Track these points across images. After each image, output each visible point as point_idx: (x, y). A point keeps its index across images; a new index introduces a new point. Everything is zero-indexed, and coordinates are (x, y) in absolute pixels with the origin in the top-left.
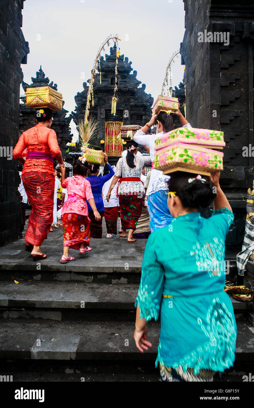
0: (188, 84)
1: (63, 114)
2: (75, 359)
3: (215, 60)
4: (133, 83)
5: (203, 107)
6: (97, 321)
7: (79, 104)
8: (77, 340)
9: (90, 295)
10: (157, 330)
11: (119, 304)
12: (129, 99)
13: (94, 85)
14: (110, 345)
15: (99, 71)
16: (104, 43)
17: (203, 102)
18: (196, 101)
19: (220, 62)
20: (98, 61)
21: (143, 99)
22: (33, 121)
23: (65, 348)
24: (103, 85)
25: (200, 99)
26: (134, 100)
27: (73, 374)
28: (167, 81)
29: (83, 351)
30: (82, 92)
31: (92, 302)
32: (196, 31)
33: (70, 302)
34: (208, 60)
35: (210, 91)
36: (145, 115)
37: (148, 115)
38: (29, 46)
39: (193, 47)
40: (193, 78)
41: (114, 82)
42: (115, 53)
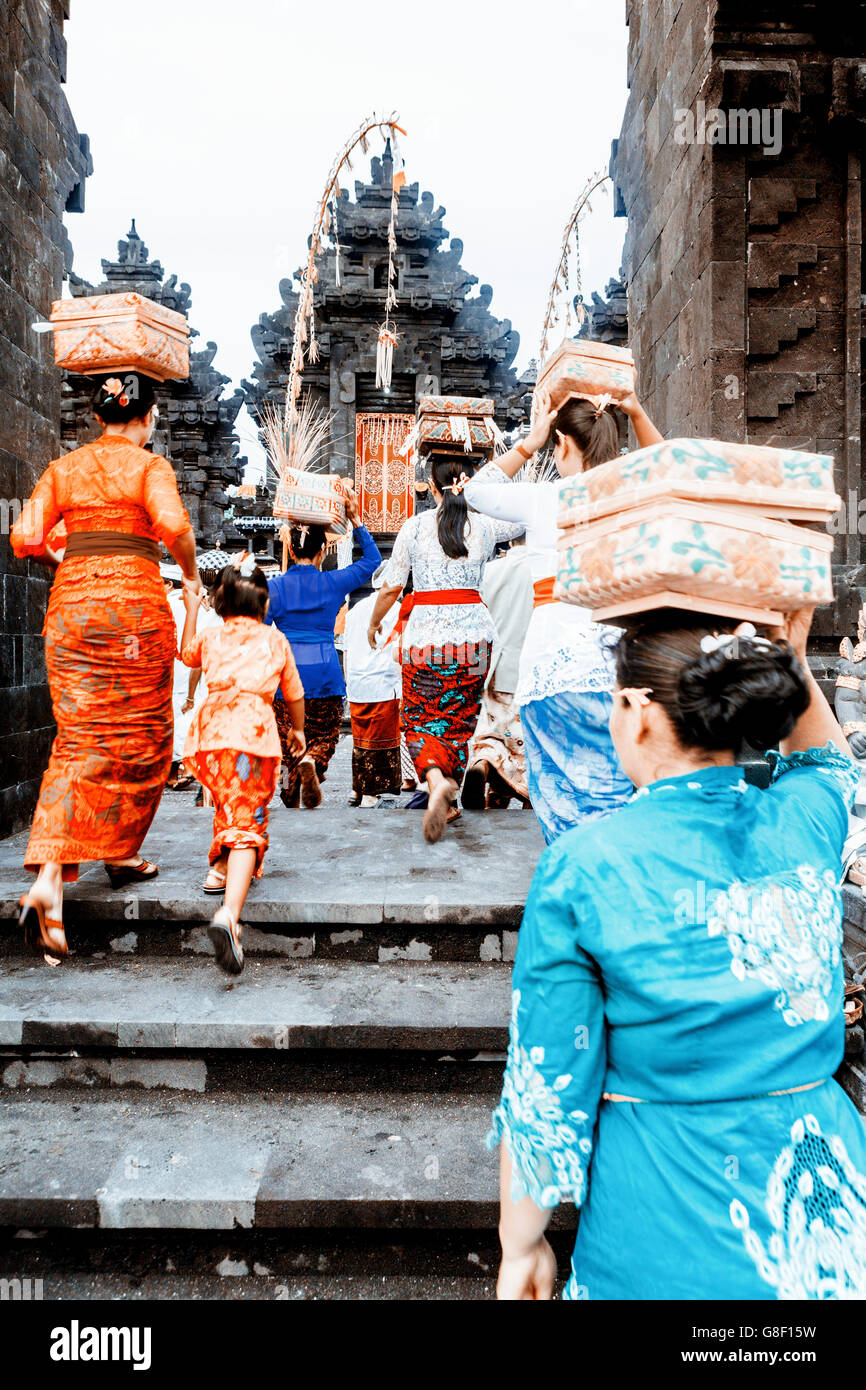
0: (637, 284)
1: (212, 389)
2: (251, 1226)
3: (730, 198)
4: (450, 283)
5: (687, 362)
6: (329, 1091)
7: (267, 353)
8: (259, 1160)
9: (304, 1003)
11: (403, 1032)
12: (435, 338)
13: (319, 288)
14: (373, 1174)
15: (333, 241)
16: (351, 143)
17: (689, 344)
18: (664, 342)
19: (749, 205)
20: (330, 205)
21: (485, 339)
23: (218, 1189)
24: (349, 288)
25: (677, 335)
26: (453, 340)
27: (244, 1277)
28: (565, 275)
29: (279, 1197)
30: (279, 314)
31: (309, 1027)
32: (667, 97)
33: (235, 1026)
34: (708, 197)
35: (710, 306)
36: (490, 391)
39: (654, 155)
40: (655, 261)
41: (385, 278)
42: (387, 177)
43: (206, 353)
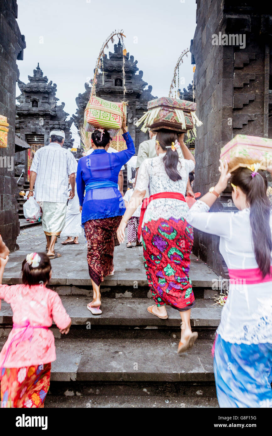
0: (198, 85)
1: (63, 117)
5: (214, 110)
6: (100, 338)
7: (80, 106)
8: (78, 360)
10: (164, 348)
11: (123, 320)
12: (134, 102)
13: (97, 86)
14: (114, 364)
15: (102, 71)
16: (108, 39)
19: (234, 61)
20: (101, 59)
22: (30, 124)
23: (65, 369)
24: (107, 86)
26: (139, 103)
27: (73, 396)
28: (175, 83)
29: (84, 371)
30: (84, 94)
31: (94, 318)
32: (209, 26)
34: (221, 58)
35: (222, 93)
38: (25, 41)
39: (204, 45)
40: (204, 78)
41: (118, 83)
42: (119, 51)
43: (61, 106)
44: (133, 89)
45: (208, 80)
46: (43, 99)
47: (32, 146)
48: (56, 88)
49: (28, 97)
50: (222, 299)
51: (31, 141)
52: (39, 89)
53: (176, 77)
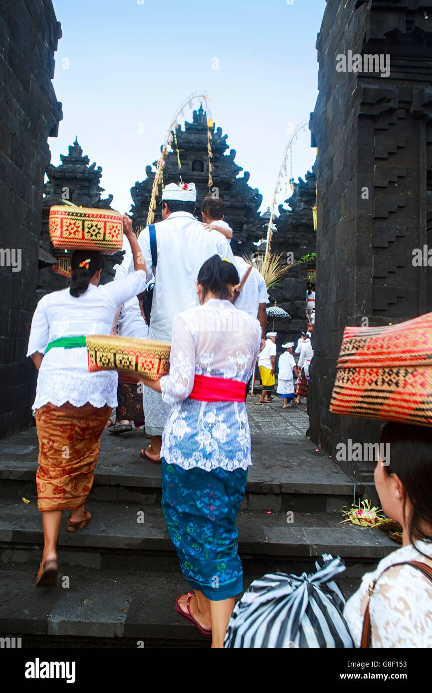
0: (321, 179)
2: (122, 636)
3: (366, 145)
4: (229, 170)
5: (345, 219)
6: (161, 571)
7: (138, 200)
8: (126, 602)
9: (150, 527)
13: (165, 171)
15: (174, 148)
16: (184, 104)
17: (346, 210)
18: (334, 208)
19: (374, 148)
20: (173, 132)
21: (246, 197)
23: (106, 617)
25: (340, 206)
26: (230, 197)
28: (285, 169)
29: (136, 622)
30: (144, 182)
31: (152, 539)
32: (336, 96)
33: (116, 537)
34: (355, 144)
35: (356, 193)
36: (247, 223)
37: (253, 223)
38: (62, 110)
39: (330, 122)
40: (330, 170)
41: (197, 167)
42: (200, 120)
43: (108, 199)
44: (221, 176)
45: (336, 174)
46: (80, 190)
47: (59, 261)
48: (101, 173)
49: (57, 185)
50: (354, 513)
51: (59, 253)
52: (76, 174)
53: (287, 161)
